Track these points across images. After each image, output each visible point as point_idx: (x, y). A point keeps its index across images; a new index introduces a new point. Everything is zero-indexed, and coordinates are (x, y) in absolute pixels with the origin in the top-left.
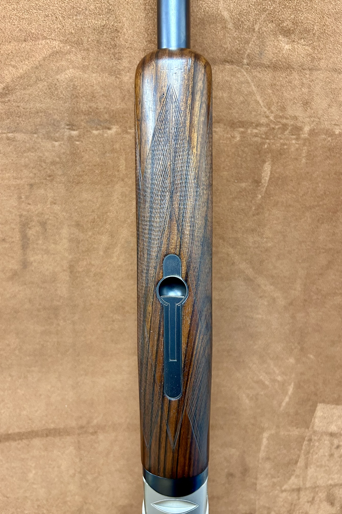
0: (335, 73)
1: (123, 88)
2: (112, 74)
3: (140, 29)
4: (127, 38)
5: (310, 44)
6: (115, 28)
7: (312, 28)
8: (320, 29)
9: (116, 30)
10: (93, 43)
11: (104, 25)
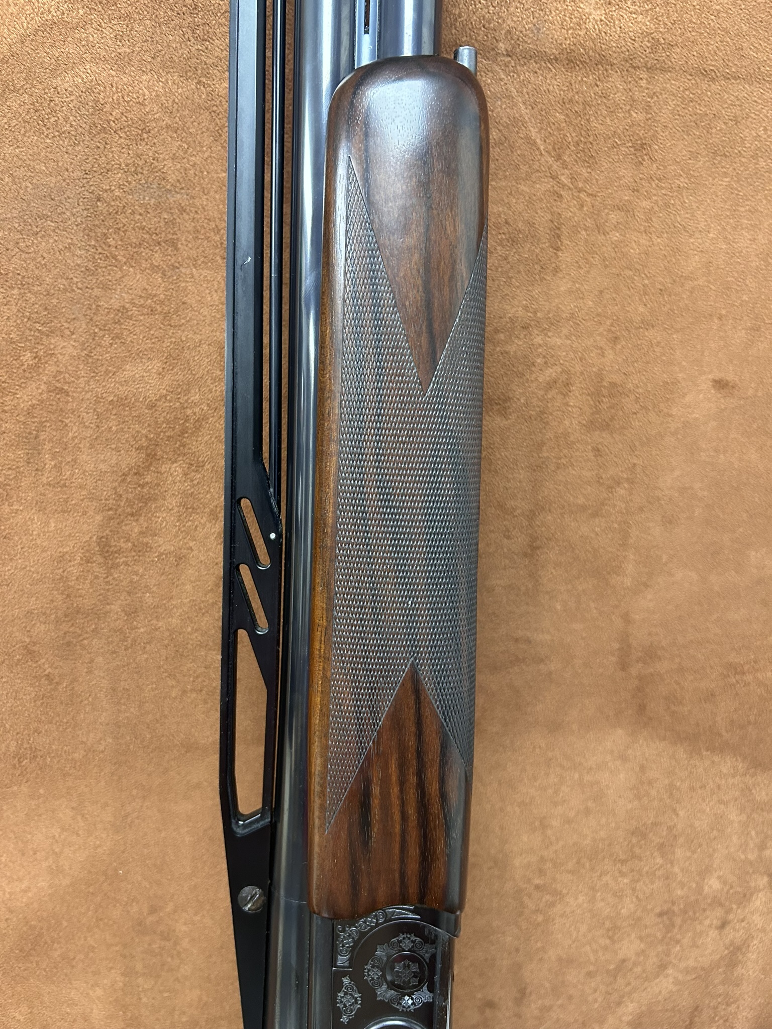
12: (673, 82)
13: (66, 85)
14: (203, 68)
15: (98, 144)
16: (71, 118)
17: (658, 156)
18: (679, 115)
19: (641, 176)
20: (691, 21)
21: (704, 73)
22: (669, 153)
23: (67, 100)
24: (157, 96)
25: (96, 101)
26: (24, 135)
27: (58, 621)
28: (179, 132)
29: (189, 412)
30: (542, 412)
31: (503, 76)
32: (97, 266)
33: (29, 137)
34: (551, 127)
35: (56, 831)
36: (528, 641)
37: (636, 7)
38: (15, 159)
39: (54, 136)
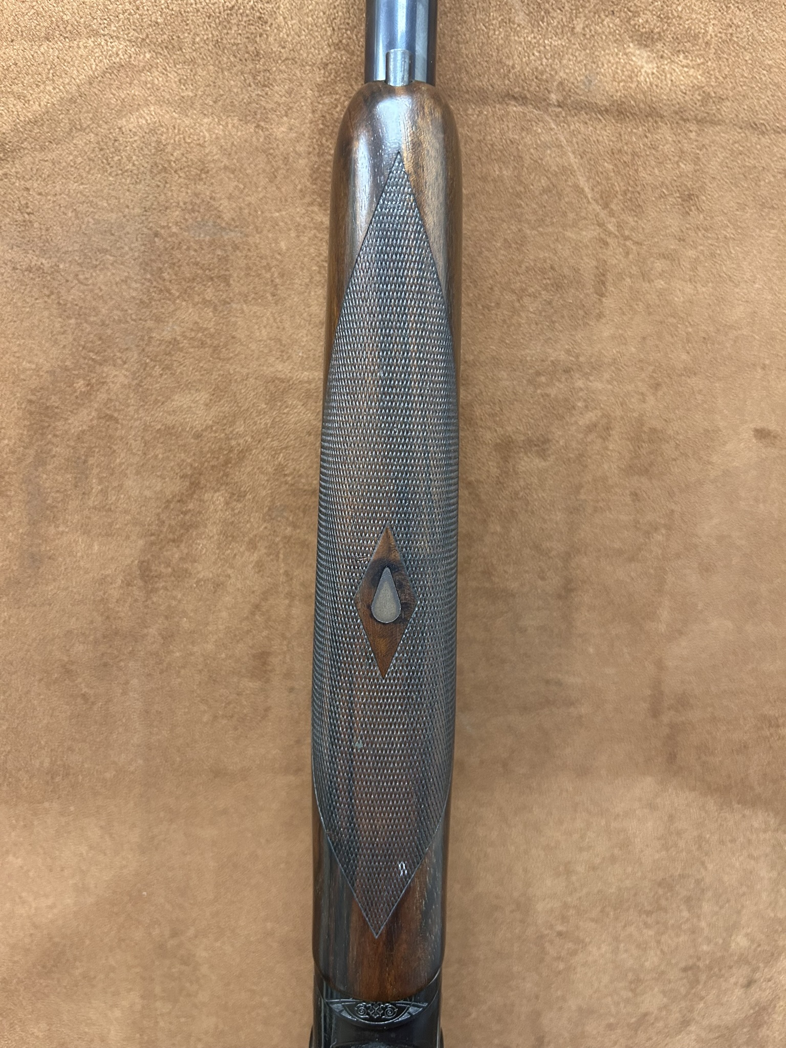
12: (723, 135)
13: (131, 126)
14: (262, 113)
15: (159, 183)
16: (134, 158)
17: (705, 207)
18: (727, 167)
19: (688, 226)
20: (743, 76)
21: (754, 127)
22: (716, 204)
23: (131, 140)
24: (217, 138)
25: (159, 142)
26: (88, 172)
27: (96, 642)
28: (236, 173)
29: (233, 443)
30: (581, 455)
31: (553, 126)
32: (151, 299)
33: (93, 175)
34: (598, 176)
35: (84, 849)
36: (559, 683)
37: (688, 61)
38: (79, 195)
39: (117, 175)
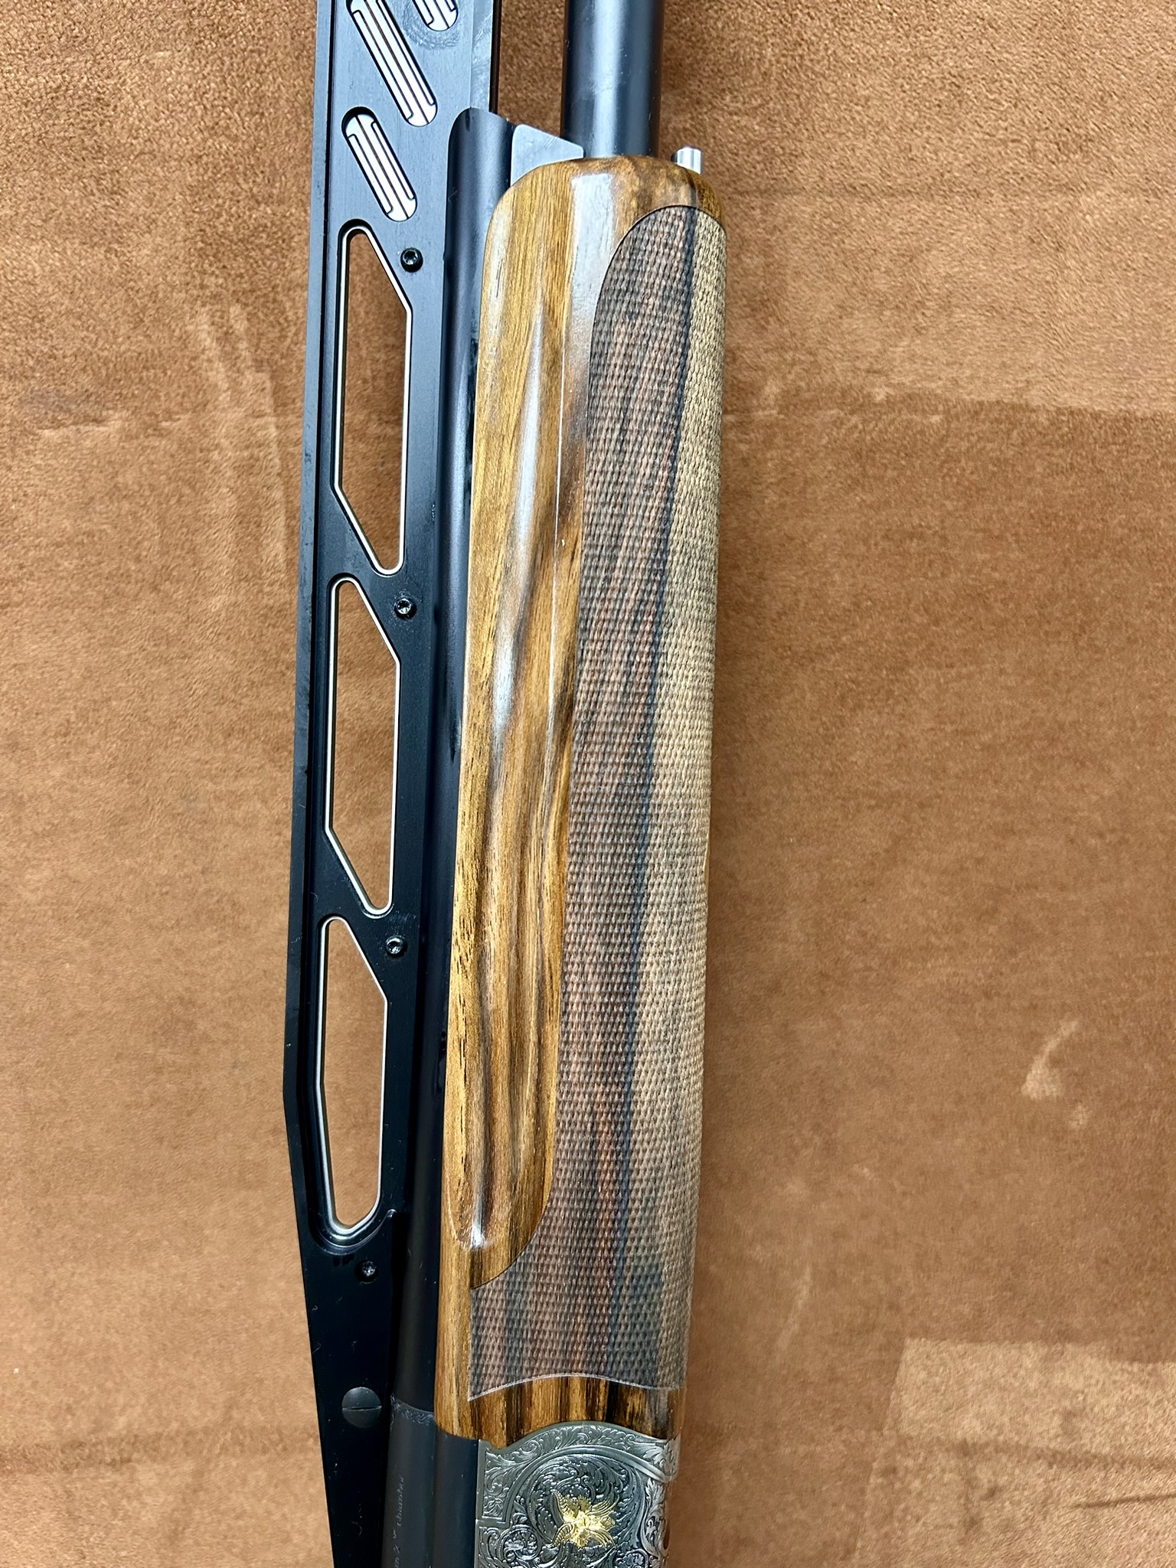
0: (853, 202)
1: (132, 284)
2: (96, 239)
3: (176, 92)
4: (137, 123)
5: (756, 108)
6: (95, 94)
7: (757, 56)
8: (783, 56)
9: (98, 99)
10: (26, 146)
11: (59, 87)
